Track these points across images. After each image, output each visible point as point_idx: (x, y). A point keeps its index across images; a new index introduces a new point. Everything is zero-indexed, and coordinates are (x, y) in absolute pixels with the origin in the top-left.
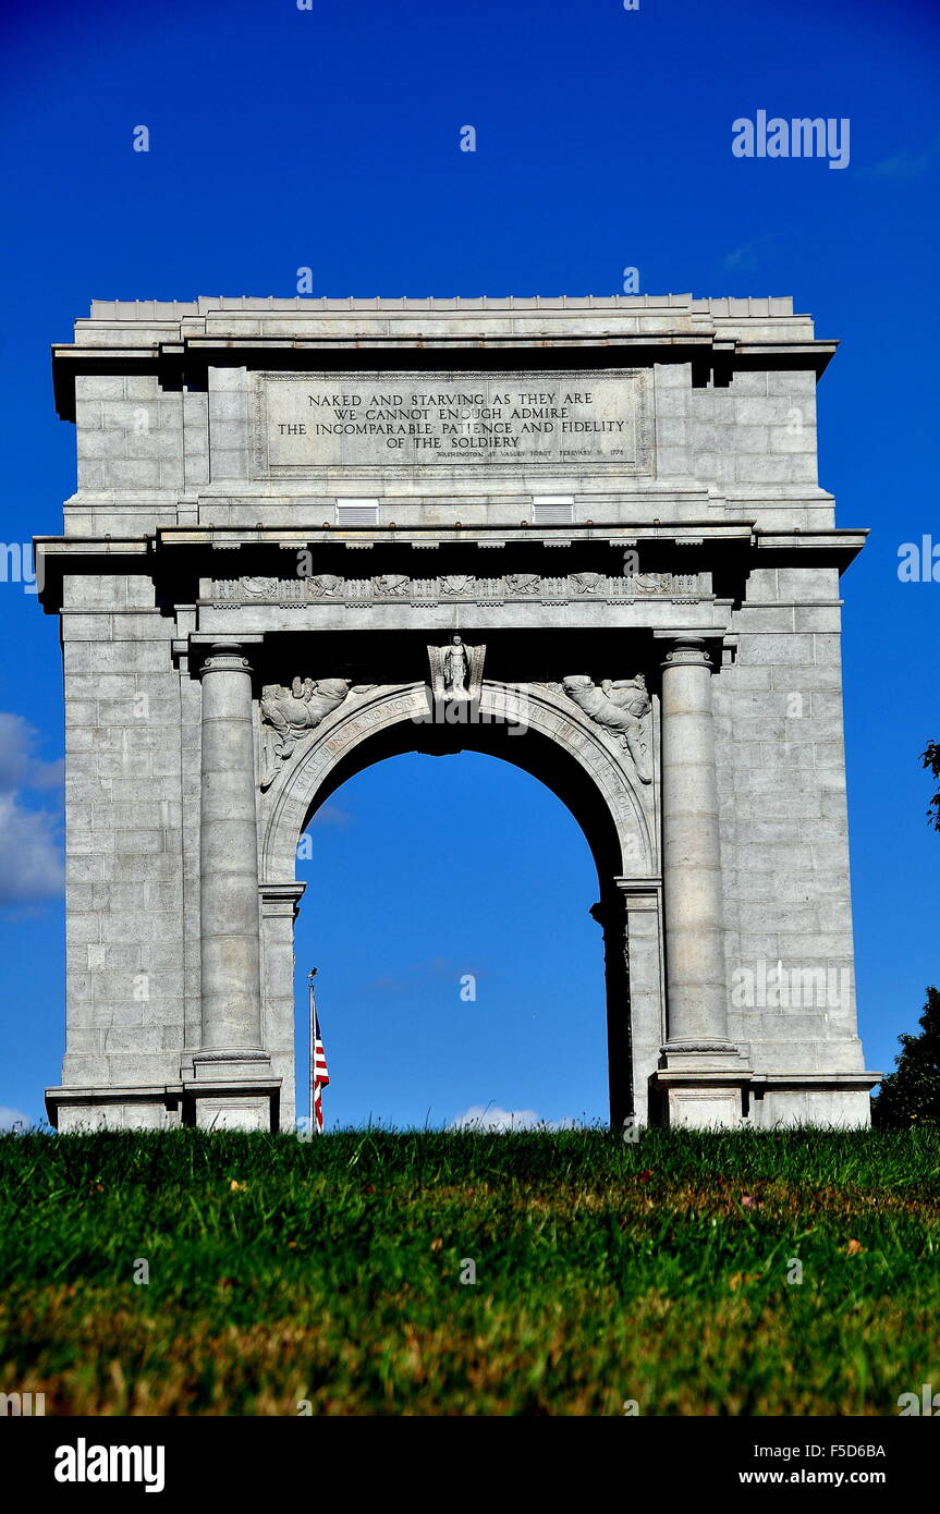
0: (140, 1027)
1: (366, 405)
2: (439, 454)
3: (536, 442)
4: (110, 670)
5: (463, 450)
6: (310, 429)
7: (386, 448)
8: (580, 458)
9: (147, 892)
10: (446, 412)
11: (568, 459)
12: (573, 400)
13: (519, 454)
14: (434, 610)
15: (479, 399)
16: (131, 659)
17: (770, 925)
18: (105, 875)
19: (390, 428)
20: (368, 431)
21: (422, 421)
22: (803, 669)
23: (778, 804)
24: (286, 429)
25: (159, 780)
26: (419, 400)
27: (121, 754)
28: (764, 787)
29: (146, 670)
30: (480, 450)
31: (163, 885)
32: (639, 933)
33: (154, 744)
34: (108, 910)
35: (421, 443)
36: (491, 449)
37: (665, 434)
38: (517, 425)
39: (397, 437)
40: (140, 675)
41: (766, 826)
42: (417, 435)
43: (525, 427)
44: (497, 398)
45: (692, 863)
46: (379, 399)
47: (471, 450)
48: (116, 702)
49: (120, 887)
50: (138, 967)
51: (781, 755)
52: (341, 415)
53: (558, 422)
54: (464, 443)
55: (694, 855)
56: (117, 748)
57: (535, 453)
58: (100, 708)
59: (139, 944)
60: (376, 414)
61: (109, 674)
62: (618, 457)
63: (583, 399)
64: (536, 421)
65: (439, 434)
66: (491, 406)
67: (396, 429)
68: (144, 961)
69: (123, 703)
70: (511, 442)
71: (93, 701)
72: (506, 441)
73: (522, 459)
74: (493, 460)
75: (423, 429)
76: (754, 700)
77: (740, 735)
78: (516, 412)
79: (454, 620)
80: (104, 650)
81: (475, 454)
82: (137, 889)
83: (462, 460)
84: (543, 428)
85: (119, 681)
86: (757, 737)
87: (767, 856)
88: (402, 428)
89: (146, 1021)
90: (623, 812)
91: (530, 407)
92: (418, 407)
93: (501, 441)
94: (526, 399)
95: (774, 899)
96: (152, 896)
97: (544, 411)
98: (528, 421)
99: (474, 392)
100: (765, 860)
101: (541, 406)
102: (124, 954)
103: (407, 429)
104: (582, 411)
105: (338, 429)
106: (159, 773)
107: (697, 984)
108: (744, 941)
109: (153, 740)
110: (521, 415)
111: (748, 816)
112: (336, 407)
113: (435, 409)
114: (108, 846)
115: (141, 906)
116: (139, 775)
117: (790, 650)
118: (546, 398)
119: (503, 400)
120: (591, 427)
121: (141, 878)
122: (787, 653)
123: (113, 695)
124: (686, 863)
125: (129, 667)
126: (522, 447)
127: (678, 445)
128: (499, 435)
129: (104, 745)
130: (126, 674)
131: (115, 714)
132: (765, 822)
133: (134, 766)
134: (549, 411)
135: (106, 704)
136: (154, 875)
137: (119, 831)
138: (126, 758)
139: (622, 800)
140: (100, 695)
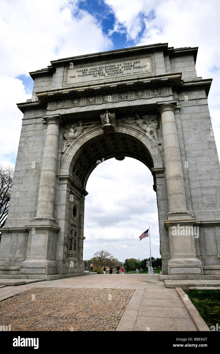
0: (25, 212)
1: (89, 71)
2: (105, 77)
3: (127, 72)
4: (30, 130)
5: (110, 75)
6: (76, 77)
7: (93, 77)
8: (138, 73)
9: (31, 178)
10: (107, 69)
11: (135, 74)
12: (136, 63)
13: (123, 74)
14: (101, 105)
15: (114, 66)
16: (35, 127)
17: (198, 178)
18: (23, 175)
19: (94, 74)
20: (89, 75)
21: (101, 72)
22: (199, 113)
23: (196, 146)
24: (71, 77)
25: (37, 152)
26: (101, 68)
27: (30, 147)
28: (192, 142)
29: (37, 129)
30: (114, 75)
31: (34, 177)
32: (160, 183)
33: (37, 145)
34: (21, 183)
35: (101, 75)
36: (117, 74)
37: (158, 66)
38: (123, 69)
39: (95, 75)
40: (36, 130)
41: (193, 152)
42: (100, 74)
43: (125, 69)
44: (118, 65)
45: (172, 159)
46: (92, 69)
47: (113, 75)
48: (30, 137)
49: (25, 178)
50: (27, 197)
51: (196, 134)
52: (83, 73)
53: (132, 68)
54: (111, 74)
55: (173, 157)
56: (29, 146)
57: (127, 74)
58: (27, 138)
59: (27, 191)
60: (91, 72)
61: (30, 131)
62: (146, 72)
63: (138, 62)
64: (127, 68)
65: (105, 73)
66: (117, 67)
67: (95, 74)
68: (28, 195)
69: (32, 136)
70: (121, 73)
71: (26, 137)
72: (120, 72)
73: (124, 75)
74: (117, 76)
75: (101, 73)
76: (187, 121)
77: (184, 130)
78: (122, 67)
79: (106, 107)
80: (30, 126)
81: (113, 76)
82: (29, 178)
83: (110, 77)
84: (129, 69)
85: (32, 132)
86: (189, 130)
87: (194, 160)
88: (96, 73)
89: (27, 210)
90: (154, 152)
91: (126, 66)
92: (100, 69)
93: (119, 73)
94: (125, 64)
95: (198, 171)
96: (32, 179)
97: (129, 66)
98: (125, 68)
99: (113, 65)
100: (194, 161)
101: (128, 65)
102: (24, 193)
103: (98, 73)
104: (138, 65)
105: (83, 76)
106: (37, 151)
107: (176, 194)
108: (190, 183)
109: (37, 144)
110: (124, 67)
111: (188, 150)
112: (83, 72)
113: (104, 69)
114: (24, 168)
115: (29, 182)
116: (33, 152)
117: (195, 109)
118: (130, 64)
119: (120, 65)
120: (140, 67)
121: (30, 175)
122: (194, 110)
123: (30, 135)
124: (171, 160)
125: (34, 129)
126: (124, 73)
127: (161, 67)
128: (119, 72)
129: (26, 146)
130: (33, 131)
131: (30, 139)
132: (193, 151)
133: (32, 150)
134: (130, 66)
135: (28, 137)
136: (33, 174)
137: (27, 165)
138: (31, 148)
139: (153, 150)
140: (27, 135)
